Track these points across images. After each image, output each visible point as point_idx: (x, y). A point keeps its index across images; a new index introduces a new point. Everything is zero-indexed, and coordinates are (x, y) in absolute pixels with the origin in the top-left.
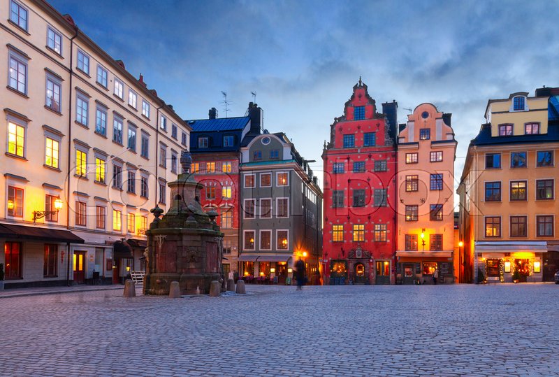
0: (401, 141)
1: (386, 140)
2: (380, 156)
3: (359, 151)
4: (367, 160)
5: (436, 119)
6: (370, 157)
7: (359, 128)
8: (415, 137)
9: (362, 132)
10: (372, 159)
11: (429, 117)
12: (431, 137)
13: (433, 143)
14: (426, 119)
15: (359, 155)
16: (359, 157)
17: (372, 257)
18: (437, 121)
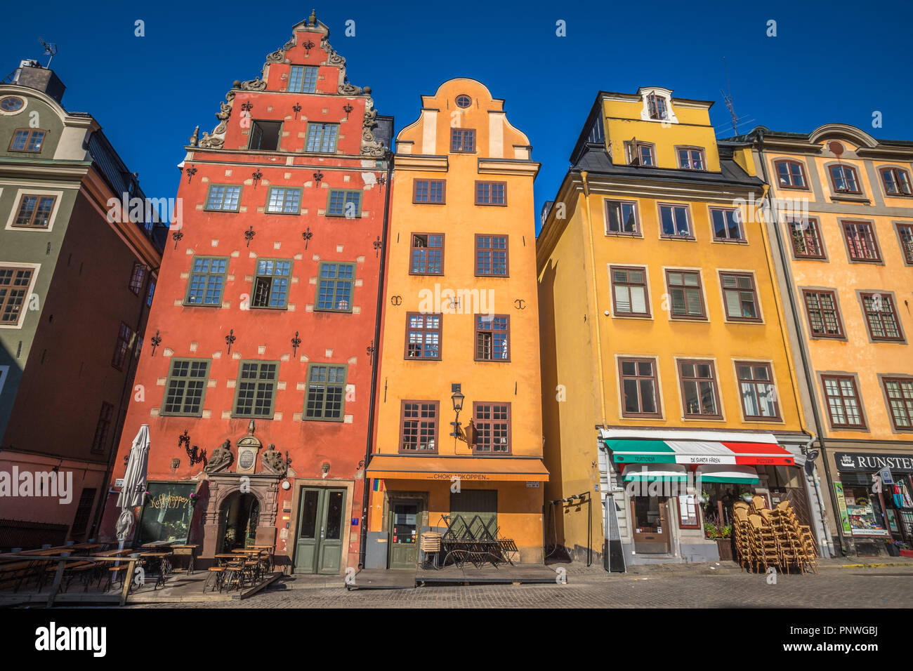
0: (404, 149)
1: (364, 143)
2: (347, 178)
3: (290, 161)
4: (309, 184)
5: (489, 112)
6: (318, 178)
7: (297, 109)
8: (439, 143)
9: (304, 118)
10: (324, 185)
11: (472, 107)
12: (477, 149)
13: (481, 160)
14: (467, 110)
15: (288, 171)
16: (287, 176)
17: (291, 474)
18: (491, 115)
